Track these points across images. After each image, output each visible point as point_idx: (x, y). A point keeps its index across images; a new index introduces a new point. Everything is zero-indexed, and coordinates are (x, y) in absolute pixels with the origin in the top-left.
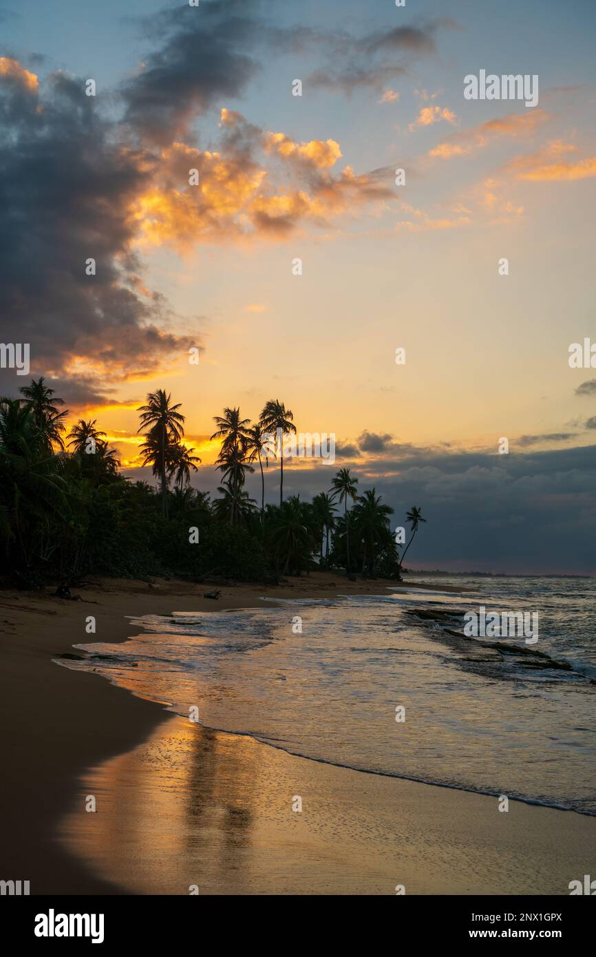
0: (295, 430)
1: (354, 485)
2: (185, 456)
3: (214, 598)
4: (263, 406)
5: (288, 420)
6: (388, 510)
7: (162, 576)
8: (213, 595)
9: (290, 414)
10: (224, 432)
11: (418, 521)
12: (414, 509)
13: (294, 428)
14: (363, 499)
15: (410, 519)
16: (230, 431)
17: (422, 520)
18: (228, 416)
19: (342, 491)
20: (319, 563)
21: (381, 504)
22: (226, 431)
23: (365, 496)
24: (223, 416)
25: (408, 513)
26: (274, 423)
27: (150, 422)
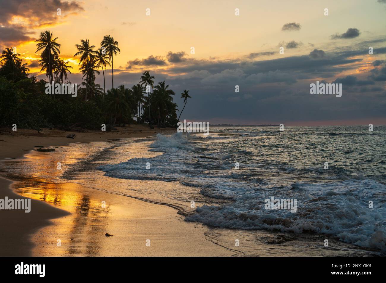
0: (120, 51)
1: (152, 79)
2: (64, 66)
3: (72, 138)
4: (102, 39)
5: (116, 46)
6: (172, 92)
7: (48, 127)
8: (72, 136)
9: (116, 43)
10: (81, 52)
11: (188, 97)
12: (185, 91)
13: (119, 50)
14: (158, 87)
15: (183, 96)
16: (84, 52)
17: (189, 97)
18: (83, 44)
19: (146, 83)
20: (137, 120)
21: (168, 89)
22: (82, 52)
23: (159, 85)
24: (81, 44)
25: (182, 94)
26: (108, 47)
27: (42, 48)
